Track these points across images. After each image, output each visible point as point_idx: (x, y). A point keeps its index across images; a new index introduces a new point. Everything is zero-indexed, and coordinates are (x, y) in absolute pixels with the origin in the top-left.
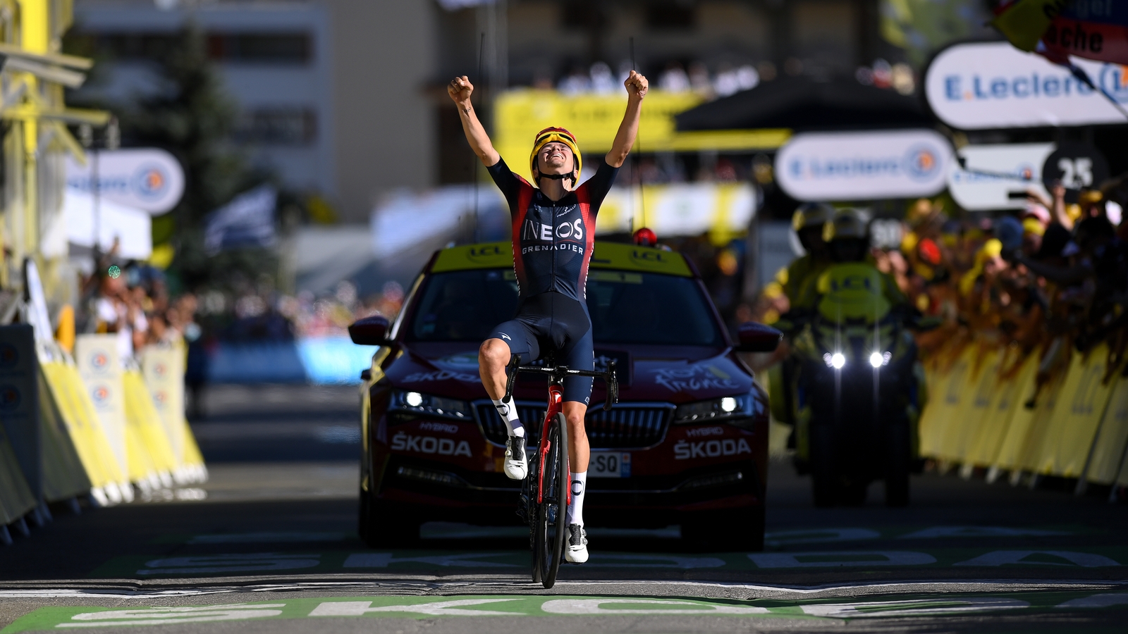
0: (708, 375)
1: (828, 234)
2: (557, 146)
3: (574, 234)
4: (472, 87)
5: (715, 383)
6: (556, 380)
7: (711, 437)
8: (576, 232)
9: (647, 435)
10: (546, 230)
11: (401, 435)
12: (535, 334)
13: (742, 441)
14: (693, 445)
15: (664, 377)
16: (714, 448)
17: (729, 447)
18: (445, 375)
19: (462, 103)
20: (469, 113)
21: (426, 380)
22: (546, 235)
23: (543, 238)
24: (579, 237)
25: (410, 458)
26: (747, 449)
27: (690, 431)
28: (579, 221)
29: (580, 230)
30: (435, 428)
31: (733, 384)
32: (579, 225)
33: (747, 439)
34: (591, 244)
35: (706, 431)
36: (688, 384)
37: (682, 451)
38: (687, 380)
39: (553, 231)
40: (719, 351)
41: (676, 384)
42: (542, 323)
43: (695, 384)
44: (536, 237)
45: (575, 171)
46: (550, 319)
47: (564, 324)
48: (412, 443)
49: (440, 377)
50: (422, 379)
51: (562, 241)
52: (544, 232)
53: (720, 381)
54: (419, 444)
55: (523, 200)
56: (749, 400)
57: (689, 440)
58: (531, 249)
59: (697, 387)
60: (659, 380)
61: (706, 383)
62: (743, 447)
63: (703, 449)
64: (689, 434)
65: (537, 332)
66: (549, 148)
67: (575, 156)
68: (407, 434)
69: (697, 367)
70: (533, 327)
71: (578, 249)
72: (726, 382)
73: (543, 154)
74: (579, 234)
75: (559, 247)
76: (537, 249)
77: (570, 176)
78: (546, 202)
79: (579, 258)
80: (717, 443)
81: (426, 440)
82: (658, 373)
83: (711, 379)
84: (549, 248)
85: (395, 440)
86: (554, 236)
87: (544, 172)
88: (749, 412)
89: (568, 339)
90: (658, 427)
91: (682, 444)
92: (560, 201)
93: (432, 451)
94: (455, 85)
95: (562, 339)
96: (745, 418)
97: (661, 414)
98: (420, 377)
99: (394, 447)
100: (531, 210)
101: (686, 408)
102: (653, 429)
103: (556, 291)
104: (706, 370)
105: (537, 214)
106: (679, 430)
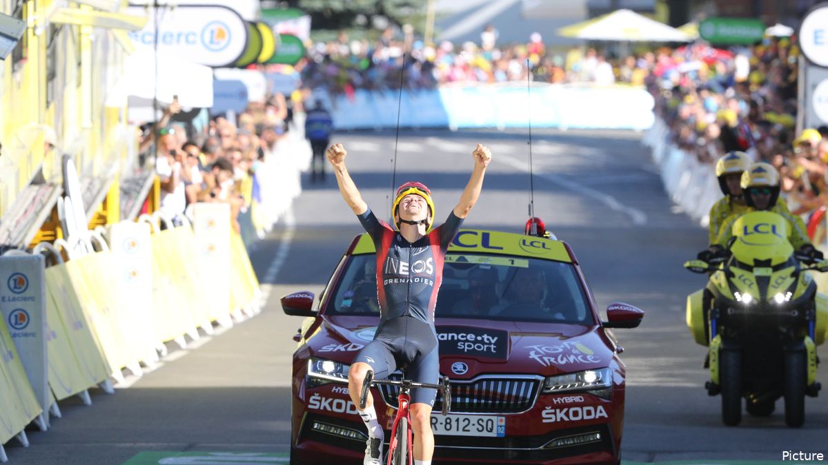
0: (574, 351)
1: (744, 183)
2: (415, 197)
3: (426, 270)
4: (345, 153)
5: (580, 359)
6: (404, 390)
7: (574, 404)
8: (428, 268)
9: (520, 402)
10: (404, 266)
11: (316, 396)
12: (392, 352)
13: (600, 408)
14: (558, 411)
15: (537, 353)
16: (575, 414)
17: (589, 413)
18: (355, 347)
19: (337, 165)
20: (343, 173)
21: (339, 350)
22: (403, 271)
23: (401, 272)
24: (430, 272)
25: (323, 416)
26: (605, 414)
27: (556, 399)
28: (430, 259)
29: (431, 267)
30: (344, 392)
31: (594, 359)
32: (430, 263)
33: (604, 405)
34: (439, 277)
35: (569, 400)
36: (556, 360)
37: (549, 416)
38: (556, 356)
39: (410, 267)
40: (589, 329)
41: (546, 359)
42: (398, 342)
43: (562, 359)
44: (395, 271)
45: (429, 218)
46: (404, 338)
47: (415, 342)
48: (325, 404)
49: (350, 349)
50: (335, 350)
51: (415, 276)
52: (402, 268)
53: (585, 357)
54: (331, 404)
55: (386, 241)
56: (608, 373)
57: (555, 407)
58: (391, 281)
59: (563, 362)
60: (533, 355)
61: (572, 359)
62: (601, 412)
63: (567, 414)
64: (555, 401)
65: (394, 350)
66: (409, 199)
67: (429, 206)
68: (321, 395)
69: (566, 343)
70: (390, 345)
71: (429, 282)
72: (588, 357)
73: (403, 204)
74: (430, 270)
75: (413, 280)
76: (396, 281)
77: (425, 222)
78: (404, 244)
79: (429, 289)
80: (578, 409)
81: (336, 401)
82: (533, 349)
83: (576, 355)
84: (406, 281)
85: (311, 401)
86: (410, 271)
87: (403, 218)
88: (608, 383)
89: (419, 353)
90: (529, 396)
91: (549, 410)
92: (415, 242)
93: (342, 411)
94: (332, 151)
95: (414, 355)
96: (604, 388)
97: (532, 384)
98: (335, 348)
99: (310, 406)
100: (392, 250)
101: (553, 379)
102: (524, 398)
103: (410, 316)
104: (573, 347)
105: (397, 253)
106: (546, 399)
